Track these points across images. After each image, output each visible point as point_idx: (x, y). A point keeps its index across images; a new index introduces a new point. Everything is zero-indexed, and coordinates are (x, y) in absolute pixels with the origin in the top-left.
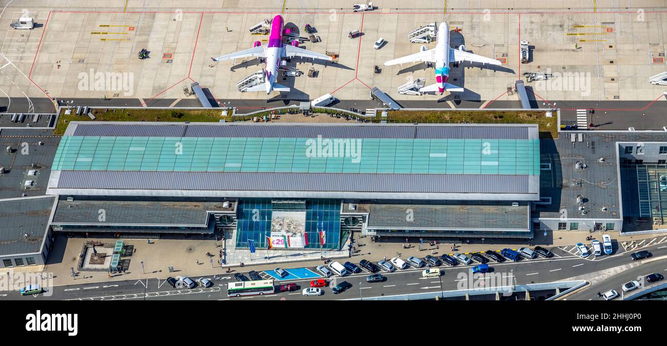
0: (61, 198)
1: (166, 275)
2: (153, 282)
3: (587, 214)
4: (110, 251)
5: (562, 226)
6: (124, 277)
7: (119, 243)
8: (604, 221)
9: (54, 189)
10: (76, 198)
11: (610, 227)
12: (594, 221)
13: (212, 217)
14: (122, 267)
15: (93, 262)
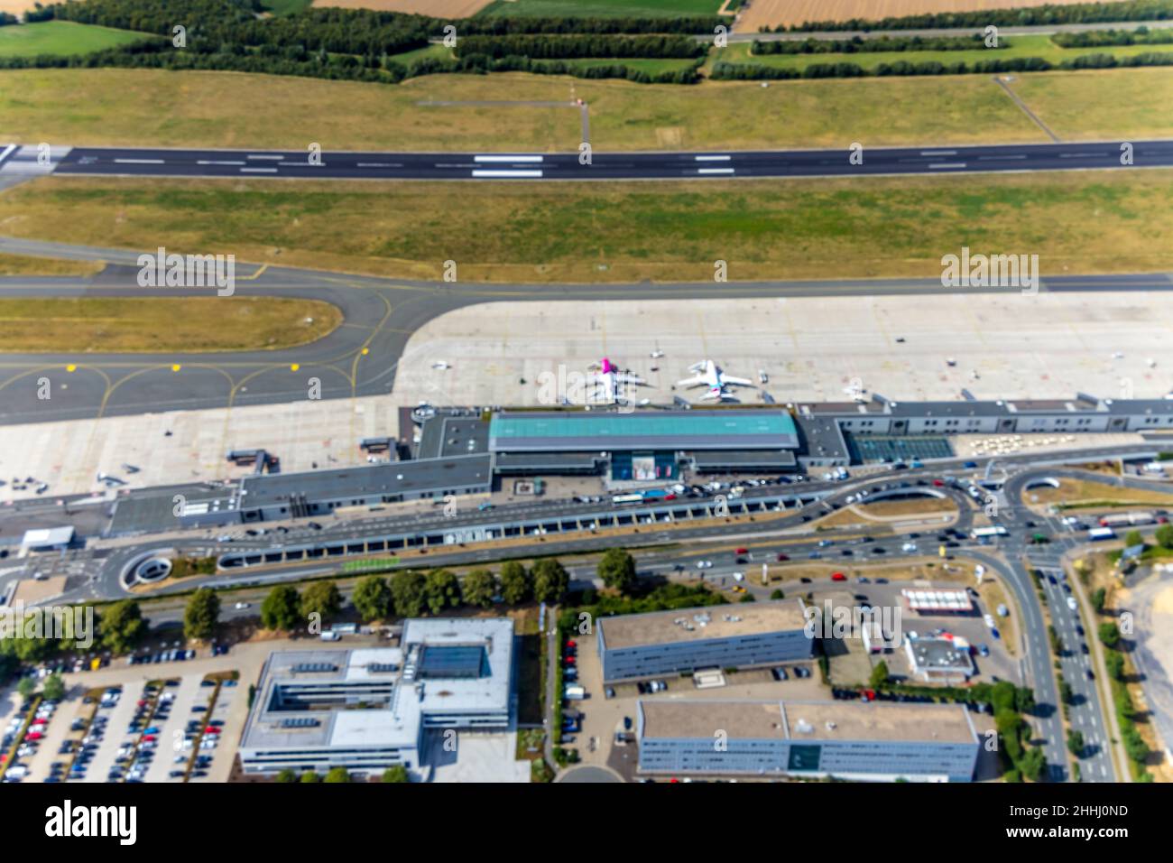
0: (498, 453)
1: (570, 496)
2: (563, 501)
3: (828, 455)
4: (532, 485)
5: (812, 464)
6: (544, 497)
7: (539, 479)
8: (839, 460)
9: (493, 446)
10: (507, 453)
11: (841, 464)
12: (832, 460)
13: (596, 462)
14: (542, 493)
15: (521, 490)
